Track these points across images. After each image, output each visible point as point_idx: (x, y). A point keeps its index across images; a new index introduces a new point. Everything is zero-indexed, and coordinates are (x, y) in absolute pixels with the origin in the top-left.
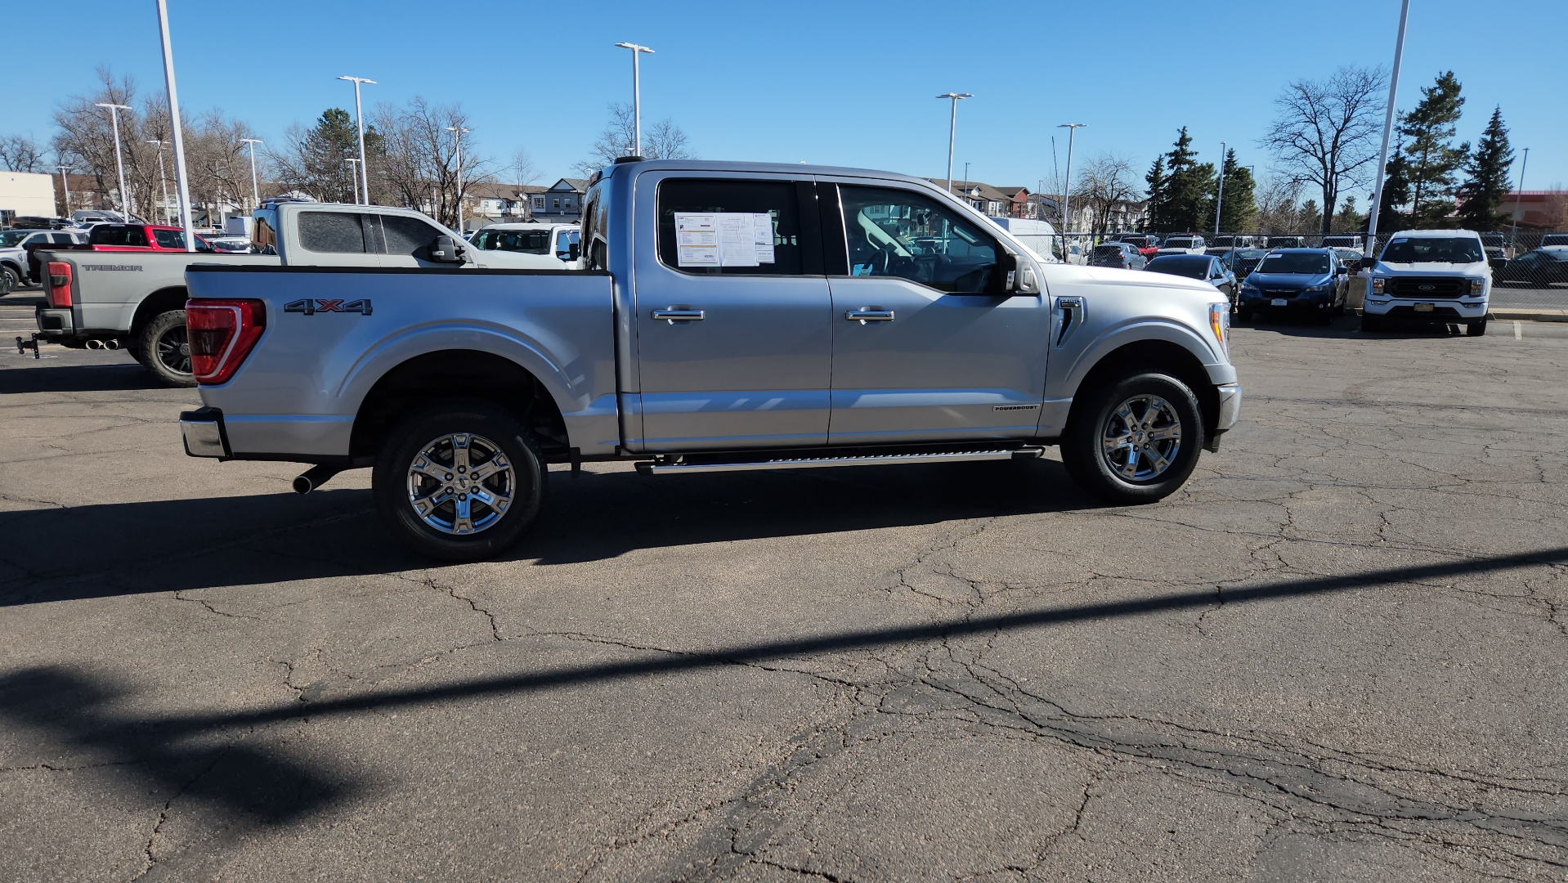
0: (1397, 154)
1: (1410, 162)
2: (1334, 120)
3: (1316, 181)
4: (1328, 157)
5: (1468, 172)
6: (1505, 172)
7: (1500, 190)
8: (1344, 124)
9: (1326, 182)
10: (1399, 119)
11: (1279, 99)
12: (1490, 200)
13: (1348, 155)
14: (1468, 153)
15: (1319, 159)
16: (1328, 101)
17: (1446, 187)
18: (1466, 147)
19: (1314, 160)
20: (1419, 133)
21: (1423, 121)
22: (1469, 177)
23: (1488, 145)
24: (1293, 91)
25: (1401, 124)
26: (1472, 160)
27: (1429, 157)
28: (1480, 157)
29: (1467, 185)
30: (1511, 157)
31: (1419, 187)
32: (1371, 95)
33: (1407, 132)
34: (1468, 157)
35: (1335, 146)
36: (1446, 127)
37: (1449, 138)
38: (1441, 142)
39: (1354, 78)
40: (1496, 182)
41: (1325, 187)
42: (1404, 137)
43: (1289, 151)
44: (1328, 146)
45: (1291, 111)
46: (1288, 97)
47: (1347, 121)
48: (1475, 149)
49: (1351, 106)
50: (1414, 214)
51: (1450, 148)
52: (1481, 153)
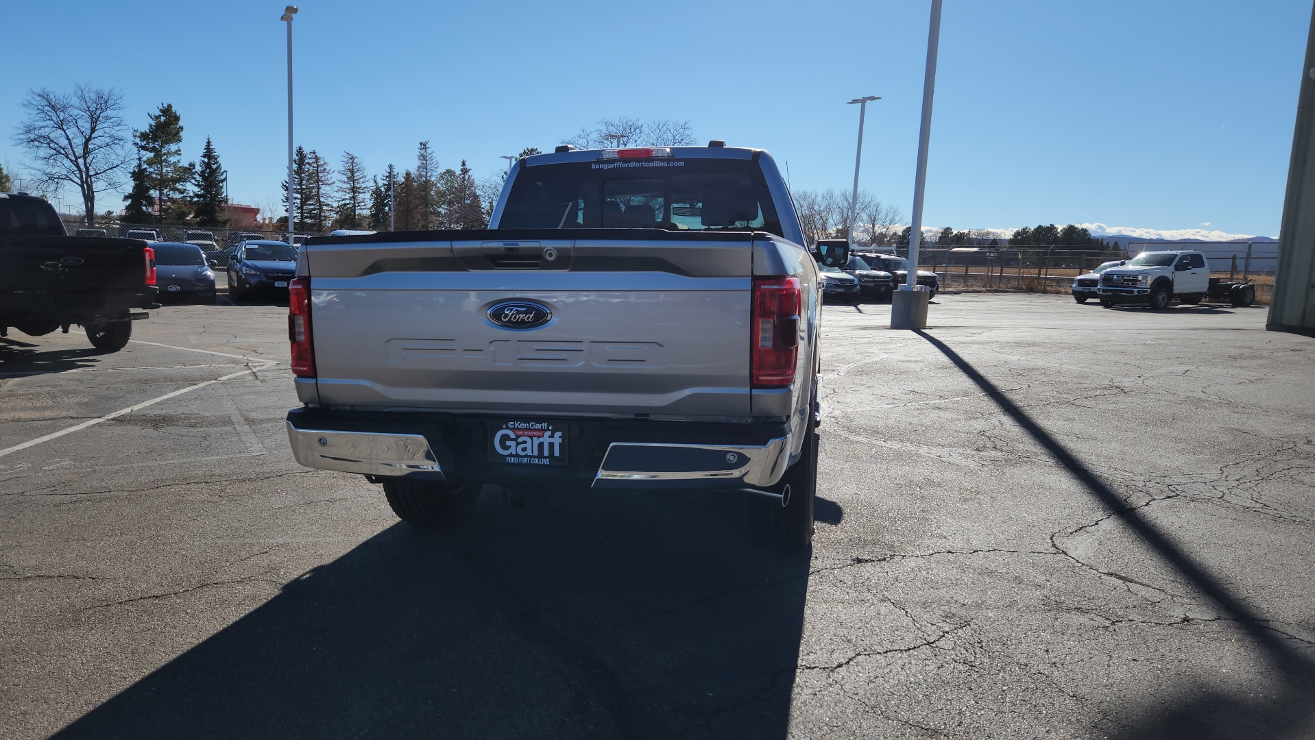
0: (140, 165)
1: (151, 173)
2: (83, 130)
3: (73, 181)
4: (81, 161)
5: (195, 185)
6: (221, 188)
7: (221, 201)
8: (92, 133)
9: (82, 181)
10: (135, 136)
11: (26, 103)
12: (217, 208)
13: (99, 160)
14: (194, 170)
15: (71, 161)
16: (75, 112)
17: (181, 196)
18: (192, 165)
19: (68, 163)
20: (154, 150)
21: (154, 140)
22: (197, 189)
23: (208, 165)
24: (39, 99)
25: (138, 140)
26: (196, 176)
27: (164, 171)
28: (202, 174)
29: (197, 195)
30: (224, 176)
31: (161, 194)
32: (108, 113)
33: (144, 148)
34: (194, 173)
35: (86, 152)
36: (173, 147)
37: (178, 157)
38: (172, 159)
39: (93, 96)
40: (216, 195)
41: (82, 186)
42: (143, 152)
43: (44, 151)
44: (79, 151)
45: (39, 116)
46: (35, 102)
47: (93, 130)
48: (198, 168)
49: (94, 121)
50: (160, 215)
51: (180, 165)
52: (202, 172)
